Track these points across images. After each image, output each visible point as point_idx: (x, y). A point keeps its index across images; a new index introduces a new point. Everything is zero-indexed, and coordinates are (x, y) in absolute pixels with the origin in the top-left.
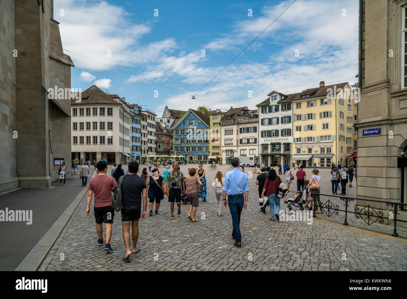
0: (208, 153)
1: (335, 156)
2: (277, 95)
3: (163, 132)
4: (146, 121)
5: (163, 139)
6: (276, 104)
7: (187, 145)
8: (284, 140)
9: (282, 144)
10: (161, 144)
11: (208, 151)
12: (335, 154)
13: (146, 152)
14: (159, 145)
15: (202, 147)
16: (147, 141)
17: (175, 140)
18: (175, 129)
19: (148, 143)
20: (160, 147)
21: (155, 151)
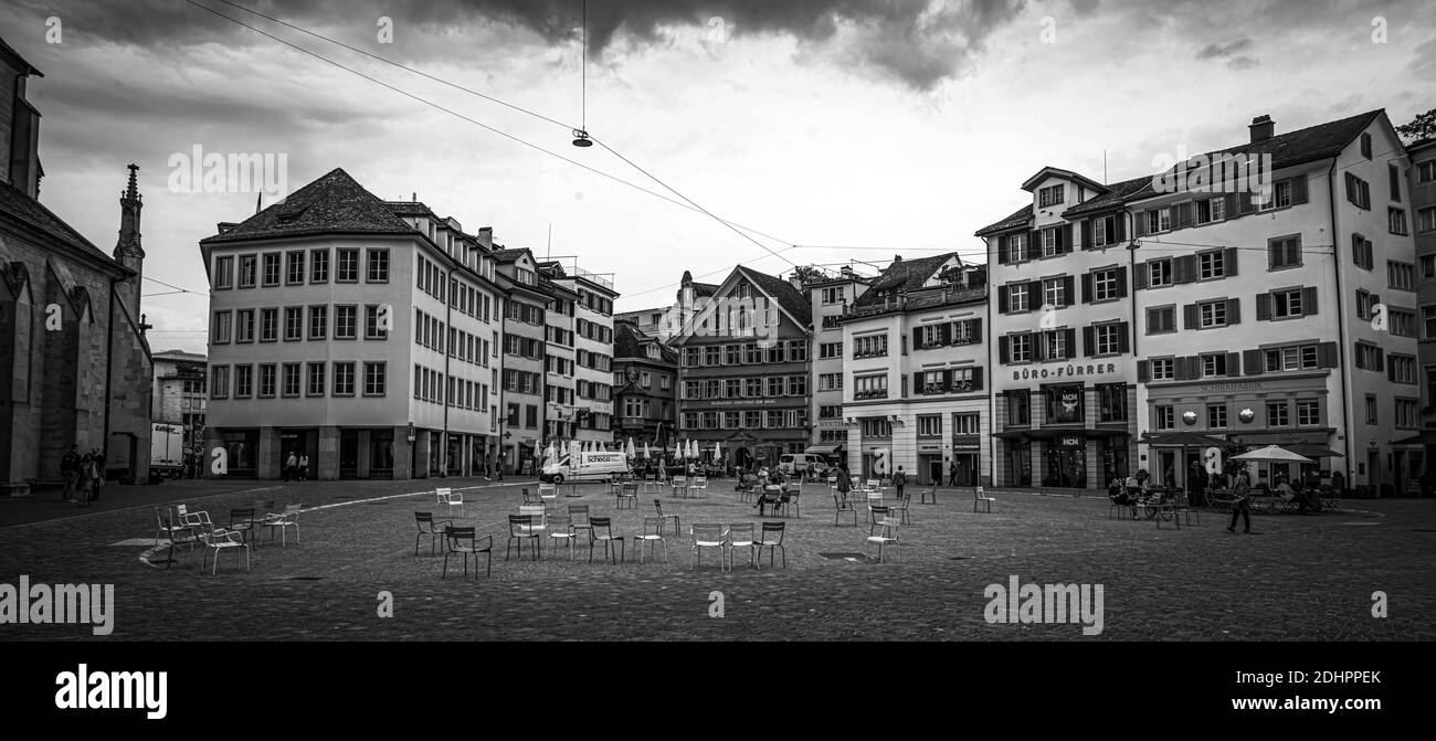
0: (804, 435)
1: (1340, 438)
2: (1062, 185)
3: (646, 358)
4: (572, 315)
5: (645, 381)
6: (1057, 219)
7: (727, 403)
8: (1095, 370)
9: (1089, 389)
10: (634, 400)
11: (806, 423)
12: (1340, 431)
13: (567, 431)
14: (629, 407)
15: (783, 411)
16: (572, 391)
17: (683, 383)
18: (685, 344)
19: (577, 398)
20: (629, 413)
21: (612, 427)
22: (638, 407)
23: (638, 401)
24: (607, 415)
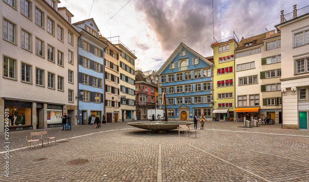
0: (211, 105)
3: (146, 82)
4: (118, 59)
5: (146, 90)
7: (177, 95)
10: (143, 96)
11: (211, 101)
14: (141, 98)
15: (201, 97)
16: (118, 89)
17: (160, 88)
18: (160, 75)
19: (120, 92)
20: (141, 100)
21: (135, 105)
22: (144, 98)
23: (144, 96)
24: (133, 100)
